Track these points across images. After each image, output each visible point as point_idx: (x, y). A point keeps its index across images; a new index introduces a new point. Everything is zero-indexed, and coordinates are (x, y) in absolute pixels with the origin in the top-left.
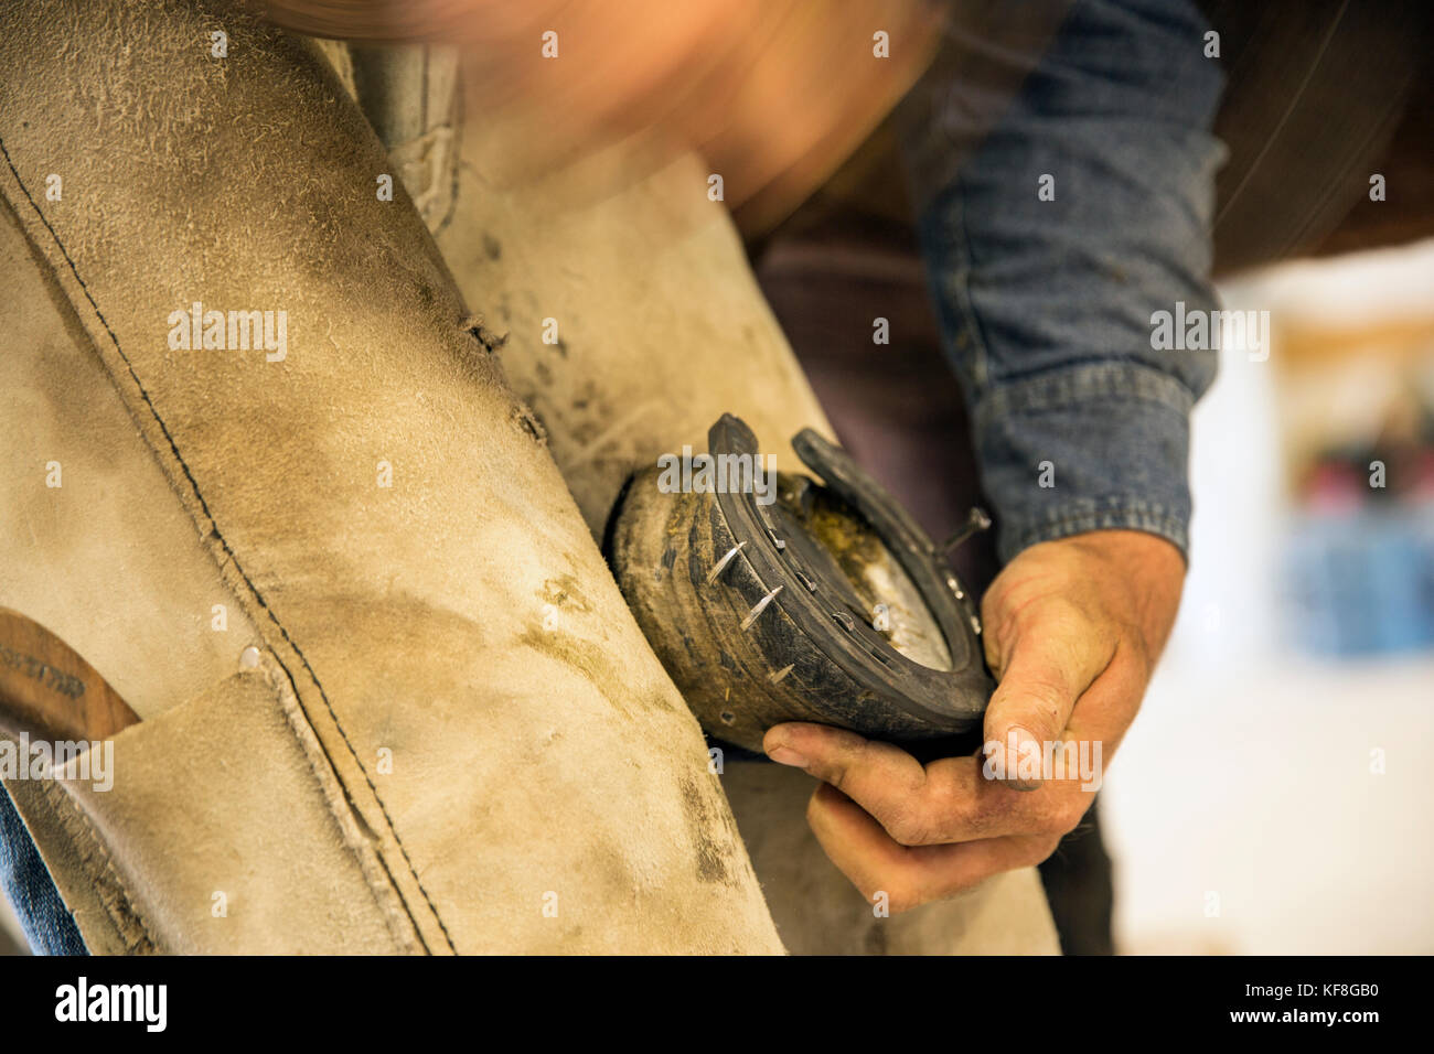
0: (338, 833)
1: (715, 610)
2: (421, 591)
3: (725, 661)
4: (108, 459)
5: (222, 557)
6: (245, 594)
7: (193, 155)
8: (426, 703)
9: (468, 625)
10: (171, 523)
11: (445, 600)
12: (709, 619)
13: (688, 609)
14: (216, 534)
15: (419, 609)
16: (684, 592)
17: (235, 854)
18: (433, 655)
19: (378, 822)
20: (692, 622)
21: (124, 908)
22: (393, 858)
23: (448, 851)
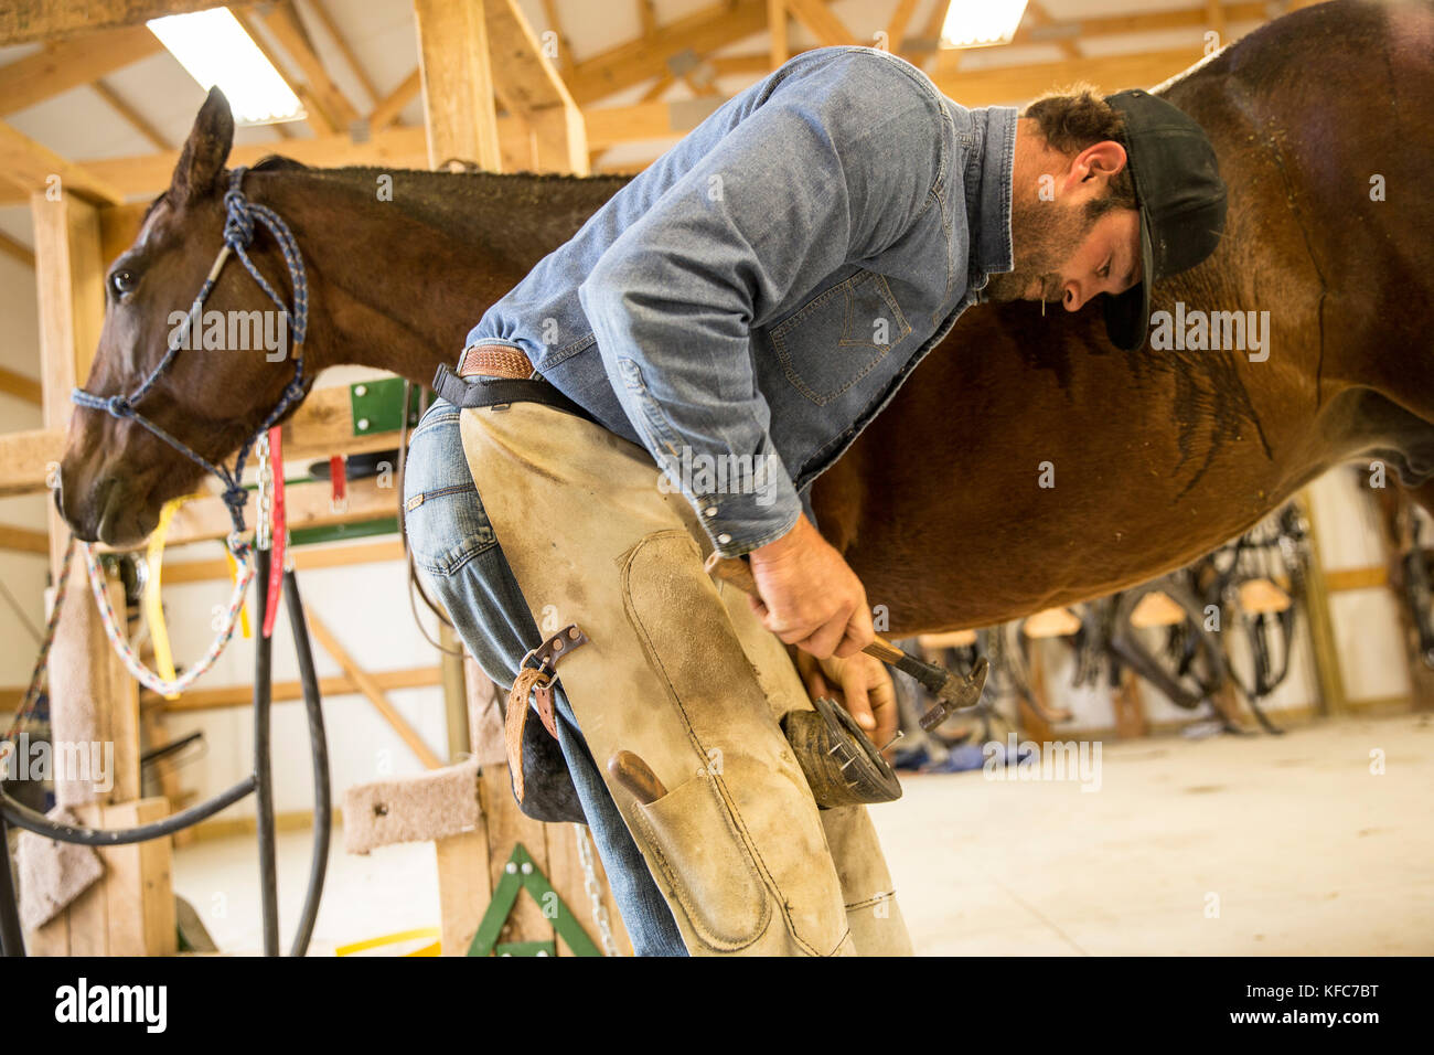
0: (730, 830)
1: (827, 763)
2: (751, 754)
3: (829, 779)
4: (656, 704)
5: (693, 739)
6: (701, 752)
7: (688, 610)
8: (754, 789)
9: (765, 765)
10: (678, 726)
11: (758, 757)
12: (825, 767)
13: (817, 762)
14: (692, 731)
15: (751, 759)
16: (816, 757)
17: (700, 836)
18: (755, 774)
19: (741, 827)
20: (818, 767)
21: (658, 852)
22: (747, 839)
23: (763, 837)
